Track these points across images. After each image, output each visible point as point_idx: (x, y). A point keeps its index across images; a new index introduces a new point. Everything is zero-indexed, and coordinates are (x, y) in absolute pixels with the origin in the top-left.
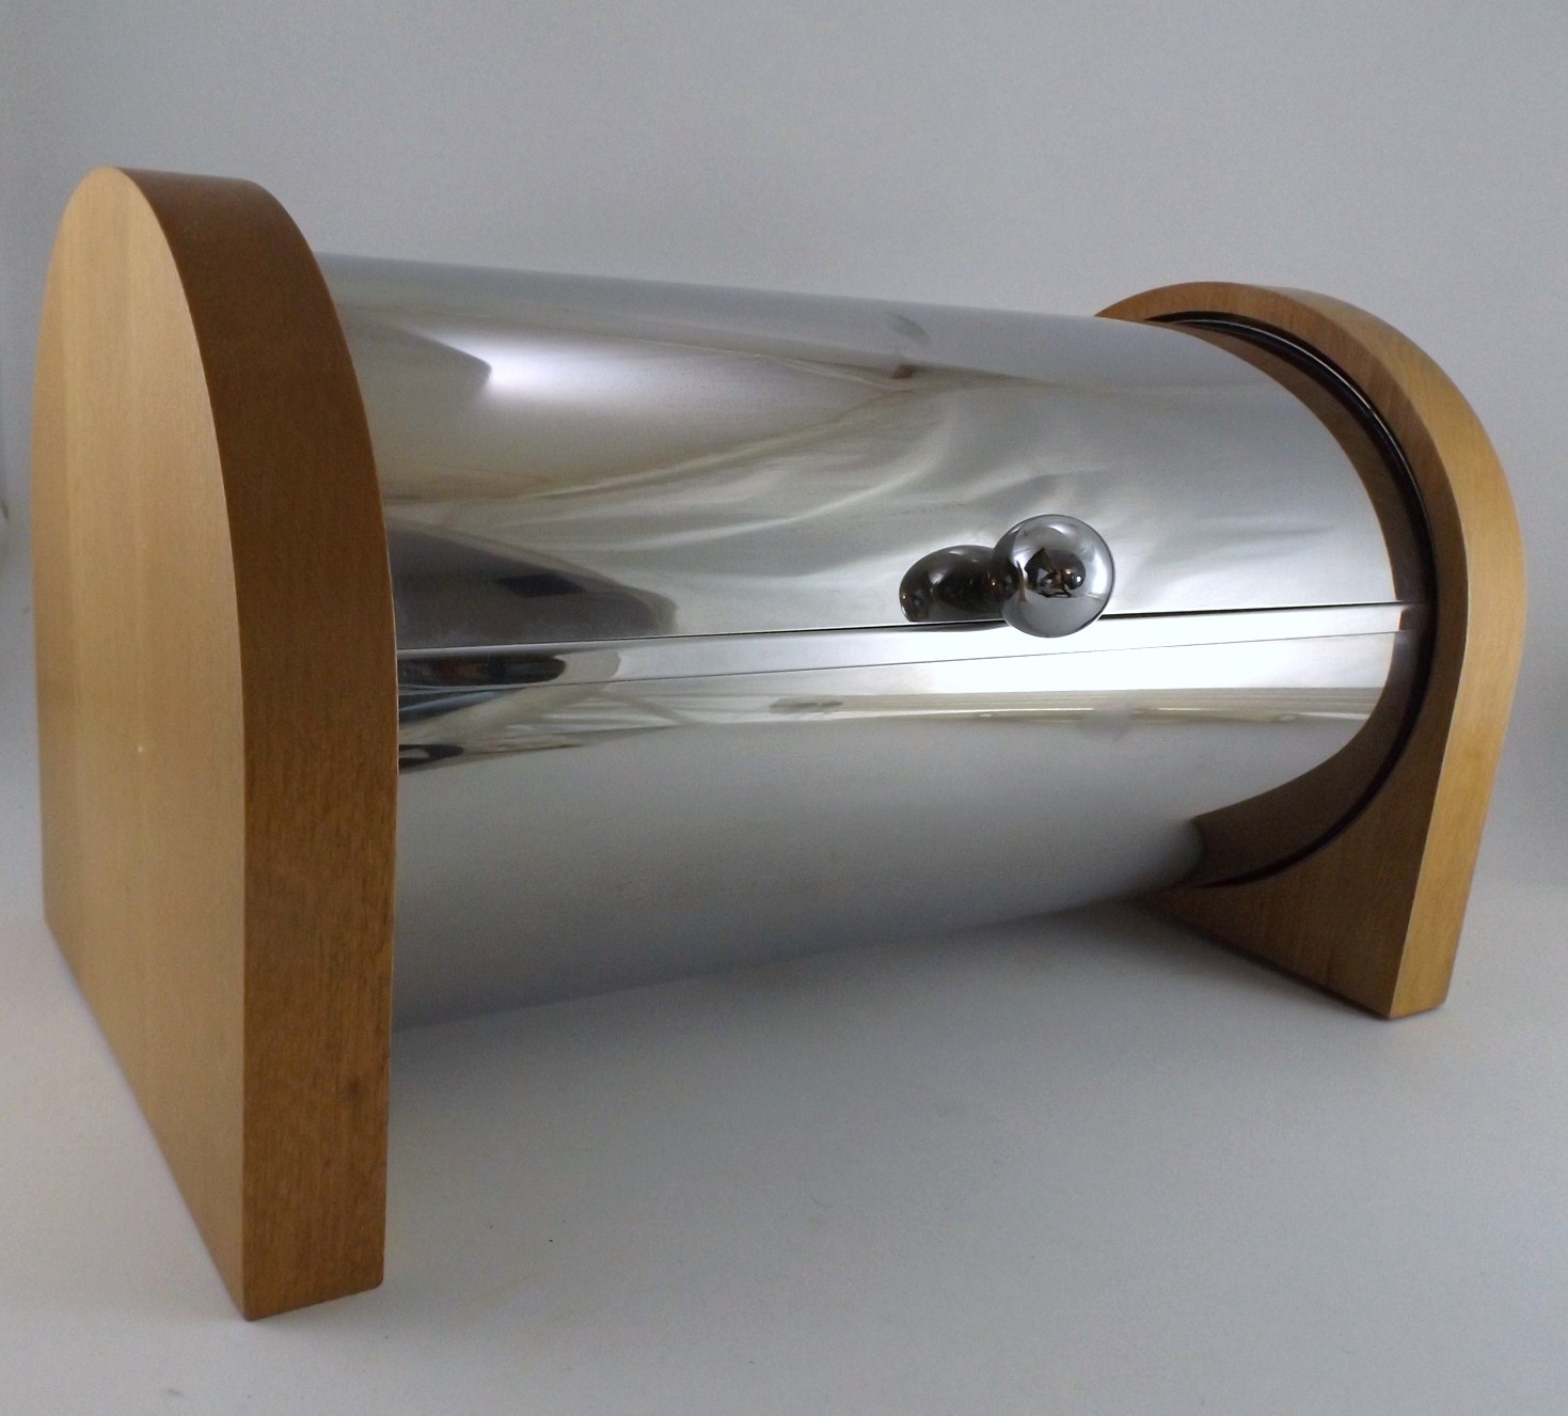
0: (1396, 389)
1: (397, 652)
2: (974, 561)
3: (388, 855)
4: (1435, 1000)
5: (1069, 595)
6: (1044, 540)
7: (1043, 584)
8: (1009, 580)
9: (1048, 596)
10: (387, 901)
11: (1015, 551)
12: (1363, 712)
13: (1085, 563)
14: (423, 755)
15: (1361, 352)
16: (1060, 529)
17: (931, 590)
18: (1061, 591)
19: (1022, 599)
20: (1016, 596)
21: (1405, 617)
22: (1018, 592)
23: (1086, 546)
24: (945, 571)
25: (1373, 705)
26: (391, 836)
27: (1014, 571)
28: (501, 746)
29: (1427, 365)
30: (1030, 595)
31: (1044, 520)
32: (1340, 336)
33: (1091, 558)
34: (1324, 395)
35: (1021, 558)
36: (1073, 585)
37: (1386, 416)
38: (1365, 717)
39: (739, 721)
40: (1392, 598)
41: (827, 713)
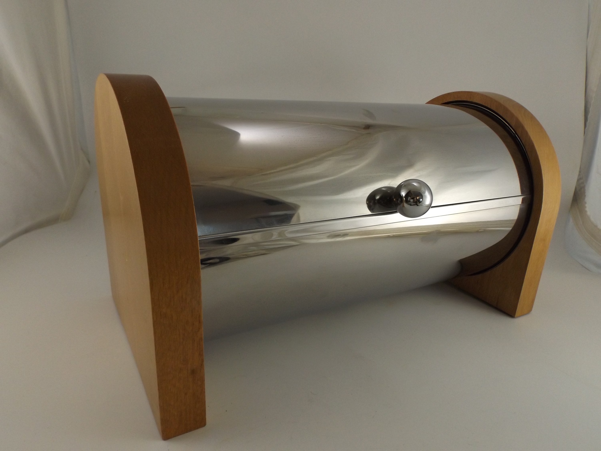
0: (523, 127)
1: (199, 239)
2: (389, 192)
3: (199, 302)
4: (529, 310)
5: (418, 205)
6: (410, 188)
7: (409, 201)
8: (400, 199)
9: (411, 205)
10: (200, 316)
11: (402, 191)
12: (510, 227)
13: (423, 194)
14: (218, 260)
15: (512, 115)
16: (415, 184)
17: (376, 201)
18: (416, 204)
19: (403, 206)
20: (402, 205)
21: (523, 200)
22: (402, 204)
23: (423, 189)
24: (380, 195)
25: (513, 225)
26: (200, 297)
27: (401, 197)
28: (244, 255)
29: (532, 118)
30: (406, 205)
31: (410, 181)
32: (506, 110)
33: (425, 193)
34: (500, 129)
35: (403, 194)
36: (420, 202)
37: (519, 135)
38: (511, 229)
39: (318, 242)
40: (520, 194)
41: (344, 238)
